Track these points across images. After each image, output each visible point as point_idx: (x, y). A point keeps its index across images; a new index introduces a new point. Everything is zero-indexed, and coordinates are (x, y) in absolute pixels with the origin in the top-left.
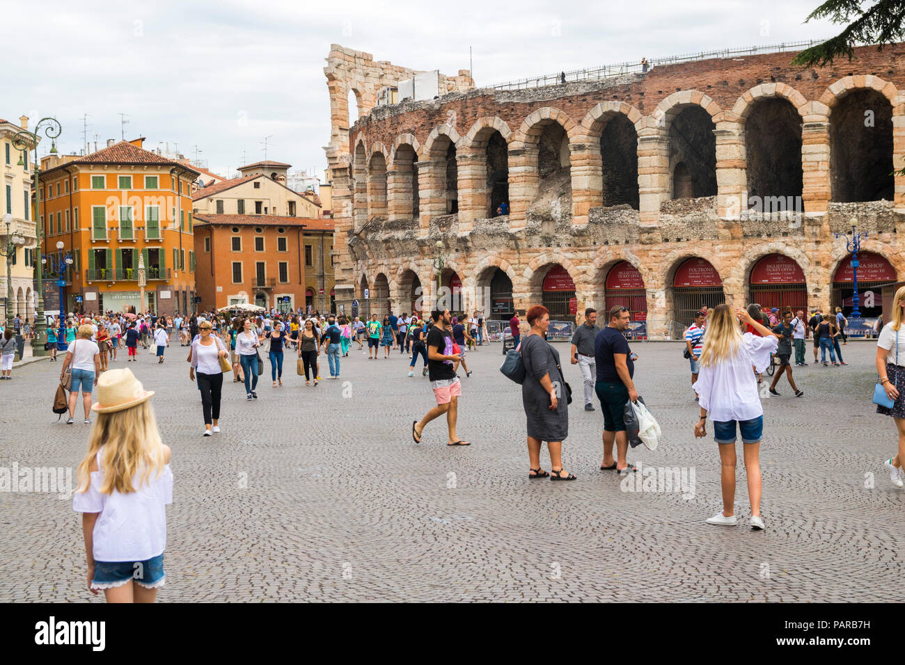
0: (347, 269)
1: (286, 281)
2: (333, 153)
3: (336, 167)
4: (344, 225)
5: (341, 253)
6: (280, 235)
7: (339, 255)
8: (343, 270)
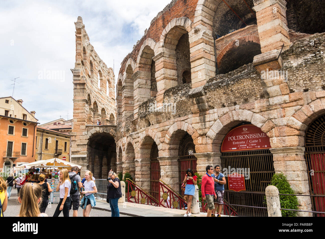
0: (81, 145)
1: (25, 154)
2: (79, 73)
3: (78, 82)
4: (80, 117)
5: (77, 134)
6: (25, 127)
7: (75, 136)
8: (78, 145)
